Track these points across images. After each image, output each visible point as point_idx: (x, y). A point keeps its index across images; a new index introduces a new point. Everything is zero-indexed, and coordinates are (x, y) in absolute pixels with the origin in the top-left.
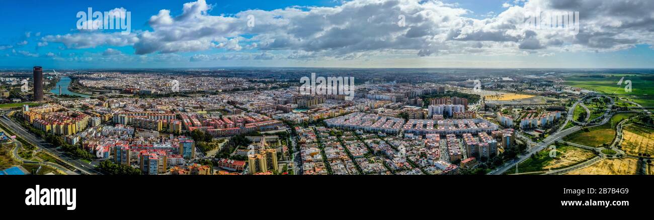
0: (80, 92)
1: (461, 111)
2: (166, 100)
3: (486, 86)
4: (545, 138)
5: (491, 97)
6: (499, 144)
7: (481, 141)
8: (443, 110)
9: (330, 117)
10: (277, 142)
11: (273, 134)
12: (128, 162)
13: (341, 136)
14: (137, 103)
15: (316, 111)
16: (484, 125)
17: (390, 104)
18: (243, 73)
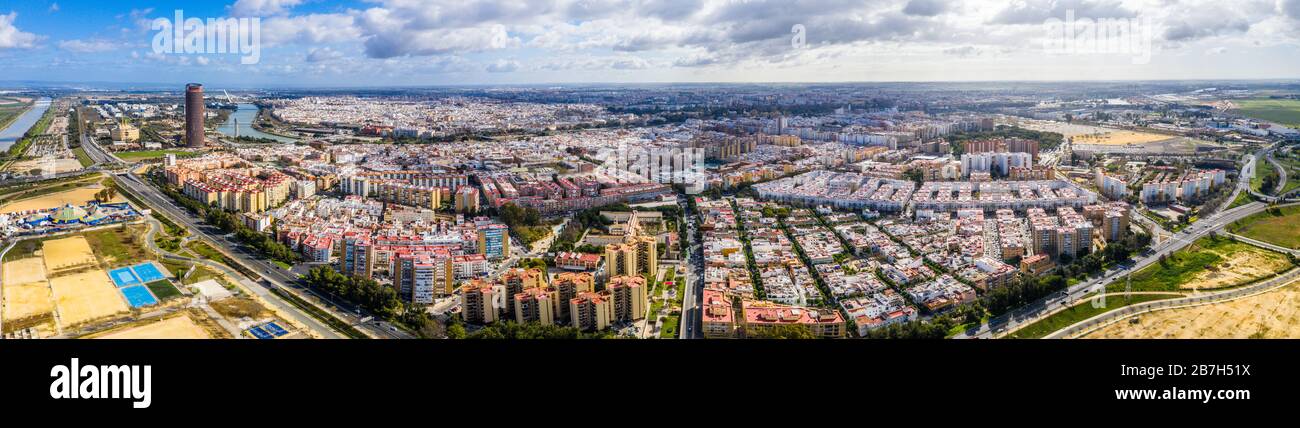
0: (276, 132)
1: (1025, 164)
2: (448, 148)
3: (1074, 117)
4: (1190, 224)
5: (1082, 138)
6: (1097, 232)
7: (1061, 223)
8: (990, 163)
9: (763, 180)
10: (658, 224)
11: (652, 210)
12: (368, 270)
13: (785, 217)
14: (388, 155)
15: (736, 168)
16: (1069, 194)
17: (886, 153)
18: (596, 94)
